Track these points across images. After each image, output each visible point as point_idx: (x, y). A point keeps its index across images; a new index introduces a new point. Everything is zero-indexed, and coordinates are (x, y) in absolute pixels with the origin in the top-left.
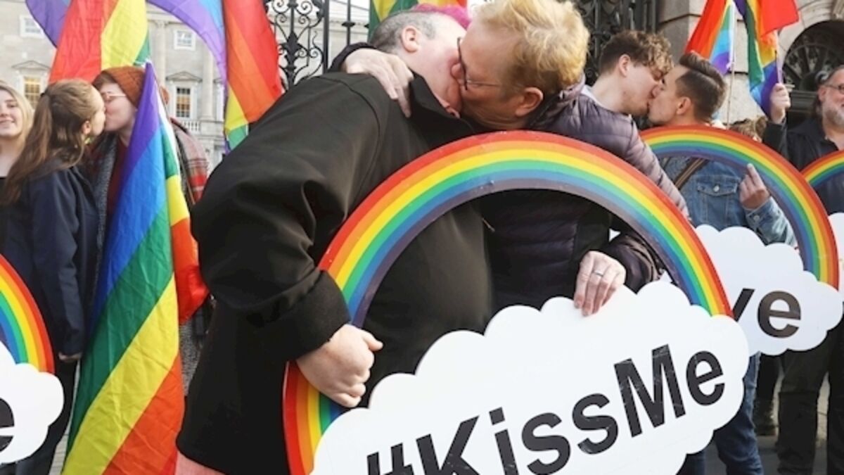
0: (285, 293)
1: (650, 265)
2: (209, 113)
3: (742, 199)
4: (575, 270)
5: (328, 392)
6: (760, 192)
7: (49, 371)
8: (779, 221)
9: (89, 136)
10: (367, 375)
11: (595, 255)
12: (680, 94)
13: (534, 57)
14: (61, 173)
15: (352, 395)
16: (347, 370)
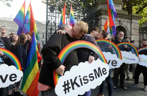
0: (54, 61)
1: (97, 57)
2: (41, 37)
3: (109, 48)
4: (88, 58)
5: (59, 74)
6: (111, 47)
7: (21, 70)
8: (114, 51)
9: (26, 41)
10: (64, 71)
11: (90, 56)
12: (102, 35)
13: (83, 29)
14: (21, 45)
15: (62, 74)
16: (62, 70)
